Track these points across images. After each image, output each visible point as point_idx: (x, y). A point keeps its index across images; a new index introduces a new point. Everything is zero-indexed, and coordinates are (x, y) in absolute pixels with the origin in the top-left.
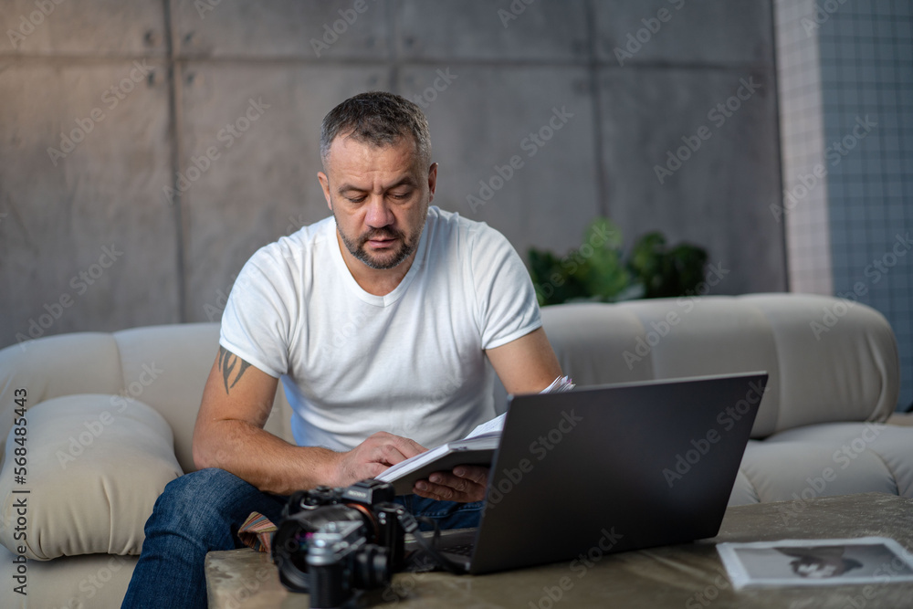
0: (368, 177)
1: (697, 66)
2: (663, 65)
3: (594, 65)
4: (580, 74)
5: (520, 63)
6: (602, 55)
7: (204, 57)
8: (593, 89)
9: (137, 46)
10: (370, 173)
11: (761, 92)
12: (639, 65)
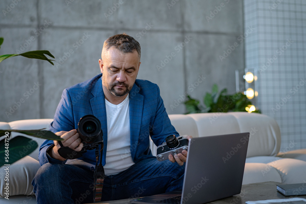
0: (121, 64)
1: (217, 33)
2: (206, 33)
3: (183, 32)
4: (178, 35)
5: (158, 31)
6: (186, 29)
7: (51, 26)
8: (183, 40)
9: (27, 22)
10: (122, 62)
11: (239, 43)
12: (198, 33)
